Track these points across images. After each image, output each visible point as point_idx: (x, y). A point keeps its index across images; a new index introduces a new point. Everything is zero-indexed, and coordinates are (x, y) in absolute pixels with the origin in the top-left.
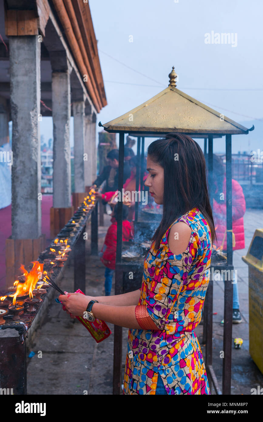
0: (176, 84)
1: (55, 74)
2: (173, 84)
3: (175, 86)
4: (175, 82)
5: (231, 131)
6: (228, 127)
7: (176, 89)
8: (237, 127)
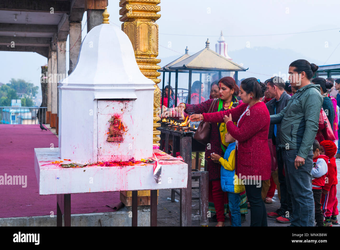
0: (209, 47)
1: (72, 24)
2: (208, 47)
3: (209, 48)
4: (209, 46)
5: (238, 70)
6: (237, 68)
7: (210, 49)
8: (241, 68)
